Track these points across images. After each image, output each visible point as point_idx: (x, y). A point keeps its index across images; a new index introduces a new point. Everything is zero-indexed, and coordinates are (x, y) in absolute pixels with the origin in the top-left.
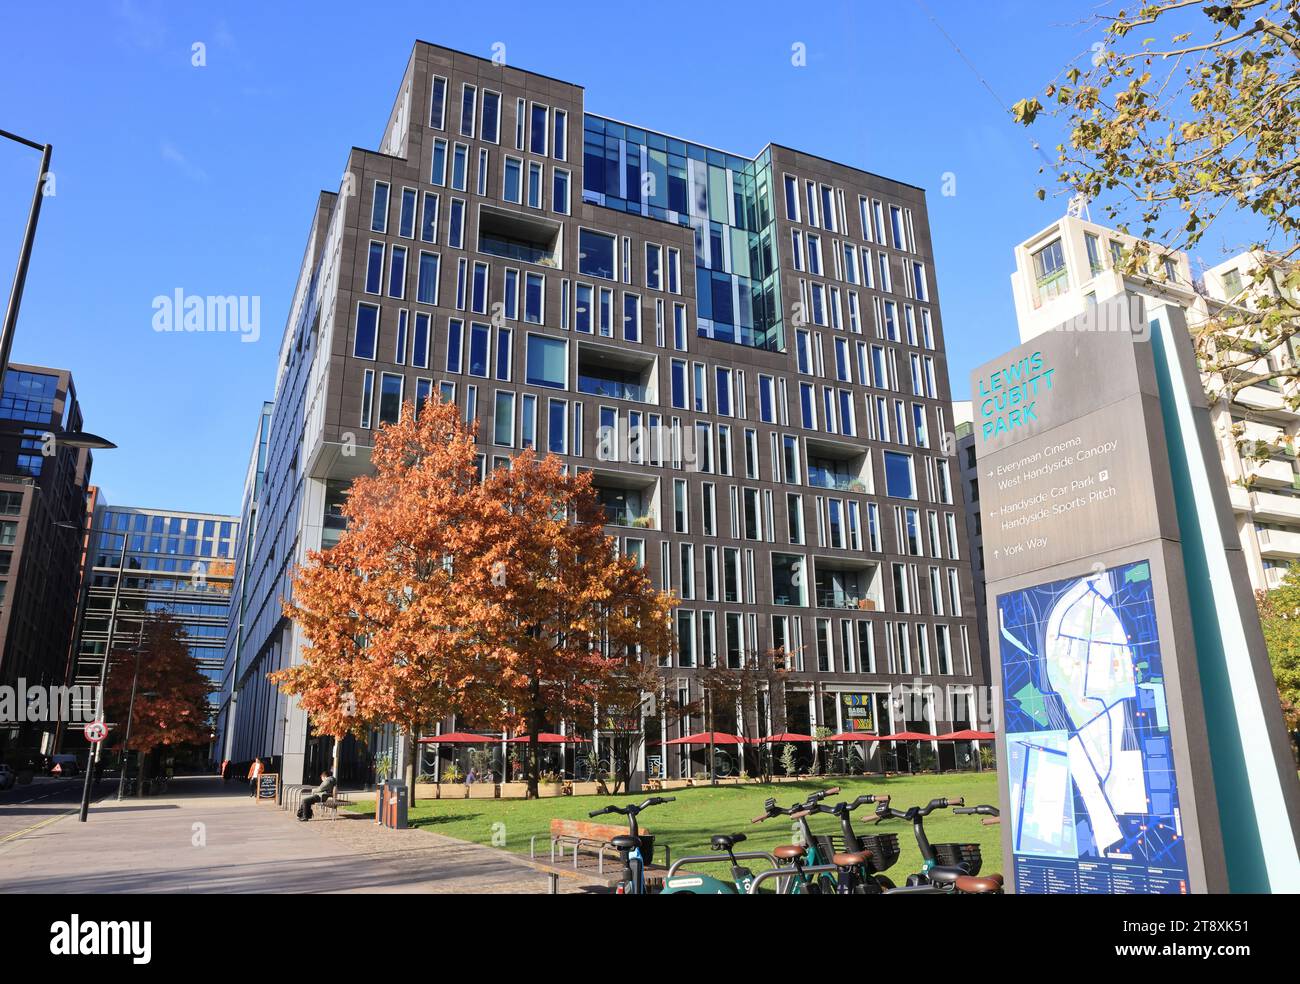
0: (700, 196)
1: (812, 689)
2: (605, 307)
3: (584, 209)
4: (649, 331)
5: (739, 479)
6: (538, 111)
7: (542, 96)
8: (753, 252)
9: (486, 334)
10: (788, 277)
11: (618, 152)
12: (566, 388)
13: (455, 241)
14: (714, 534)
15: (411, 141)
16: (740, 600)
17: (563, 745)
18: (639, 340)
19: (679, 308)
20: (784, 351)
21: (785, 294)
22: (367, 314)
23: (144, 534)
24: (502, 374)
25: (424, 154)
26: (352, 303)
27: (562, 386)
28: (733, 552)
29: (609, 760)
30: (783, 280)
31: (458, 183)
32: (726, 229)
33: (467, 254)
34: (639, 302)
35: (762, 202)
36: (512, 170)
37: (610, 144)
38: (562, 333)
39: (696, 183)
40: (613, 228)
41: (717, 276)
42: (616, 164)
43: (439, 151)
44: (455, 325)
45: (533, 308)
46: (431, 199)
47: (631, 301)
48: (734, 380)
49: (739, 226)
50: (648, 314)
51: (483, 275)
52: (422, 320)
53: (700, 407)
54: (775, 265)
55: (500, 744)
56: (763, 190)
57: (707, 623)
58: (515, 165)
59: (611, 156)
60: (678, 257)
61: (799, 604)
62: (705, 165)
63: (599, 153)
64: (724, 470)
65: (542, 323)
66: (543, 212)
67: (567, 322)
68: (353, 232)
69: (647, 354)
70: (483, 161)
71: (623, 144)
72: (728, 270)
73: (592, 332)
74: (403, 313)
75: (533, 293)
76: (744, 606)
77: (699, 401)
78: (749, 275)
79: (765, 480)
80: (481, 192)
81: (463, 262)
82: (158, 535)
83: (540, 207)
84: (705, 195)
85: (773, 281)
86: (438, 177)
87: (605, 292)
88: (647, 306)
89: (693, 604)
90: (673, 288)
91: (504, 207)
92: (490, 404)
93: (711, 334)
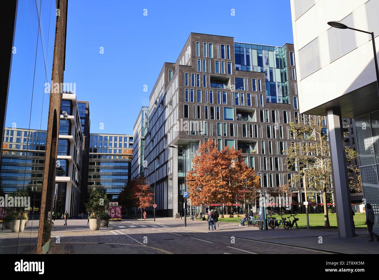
0: (266, 61)
1: (299, 192)
2: (242, 98)
3: (236, 72)
4: (254, 103)
5: (278, 139)
6: (222, 46)
7: (223, 42)
8: (282, 74)
9: (214, 108)
10: (291, 82)
11: (244, 52)
12: (234, 120)
13: (204, 86)
14: (272, 154)
15: (192, 61)
16: (279, 170)
17: (237, 206)
18: (251, 106)
19: (261, 95)
20: (290, 103)
21: (290, 87)
22: (186, 107)
23: (102, 142)
24: (218, 118)
25: (196, 64)
26: (183, 105)
27: (232, 120)
28: (277, 158)
29: (248, 209)
30: (290, 83)
31: (204, 70)
32: (274, 69)
33: (208, 88)
34: (251, 95)
35: (284, 59)
36: (217, 64)
37: (241, 50)
38: (232, 106)
39: (265, 57)
40: (243, 76)
41: (272, 83)
42: (243, 55)
43: (199, 62)
44: (206, 107)
45: (224, 100)
46: (198, 75)
47: (249, 95)
48: (276, 113)
49: (278, 67)
50: (253, 98)
51: (212, 93)
52: (199, 107)
53: (267, 121)
54: (287, 79)
55: (223, 206)
56: (284, 56)
57: (271, 176)
58: (217, 62)
59: (242, 53)
60: (260, 81)
61: (295, 170)
62: (267, 51)
63: (239, 53)
64: (274, 137)
65: (227, 104)
66: (225, 75)
67: (233, 102)
68: (181, 87)
69: (254, 109)
70: (210, 62)
71: (245, 49)
72: (274, 81)
73: (239, 105)
74: (194, 106)
75: (224, 96)
76: (280, 172)
77: (267, 119)
78: (280, 81)
79: (285, 139)
80: (210, 72)
81: (207, 91)
82: (106, 142)
83: (224, 73)
84: (268, 60)
85: (287, 83)
86: (199, 70)
87: (242, 94)
88: (253, 96)
89: (267, 172)
90: (260, 90)
91: (215, 75)
92: (216, 126)
93: (270, 100)
